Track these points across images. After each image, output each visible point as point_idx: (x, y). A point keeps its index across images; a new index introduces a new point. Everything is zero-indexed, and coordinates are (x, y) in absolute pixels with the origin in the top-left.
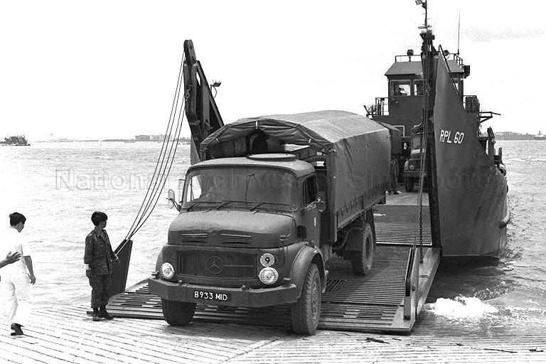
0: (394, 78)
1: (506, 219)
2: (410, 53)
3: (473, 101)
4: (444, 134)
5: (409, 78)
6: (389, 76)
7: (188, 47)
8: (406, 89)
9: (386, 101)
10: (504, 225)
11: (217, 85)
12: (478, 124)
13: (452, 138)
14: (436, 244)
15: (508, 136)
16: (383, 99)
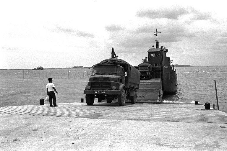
0: (150, 53)
1: (177, 84)
2: (153, 46)
3: (169, 58)
4: (164, 66)
5: (153, 53)
6: (148, 52)
7: (113, 49)
8: (153, 55)
9: (148, 58)
10: (177, 85)
11: (118, 56)
12: (170, 64)
13: (166, 67)
14: (163, 89)
15: (177, 66)
16: (147, 58)
